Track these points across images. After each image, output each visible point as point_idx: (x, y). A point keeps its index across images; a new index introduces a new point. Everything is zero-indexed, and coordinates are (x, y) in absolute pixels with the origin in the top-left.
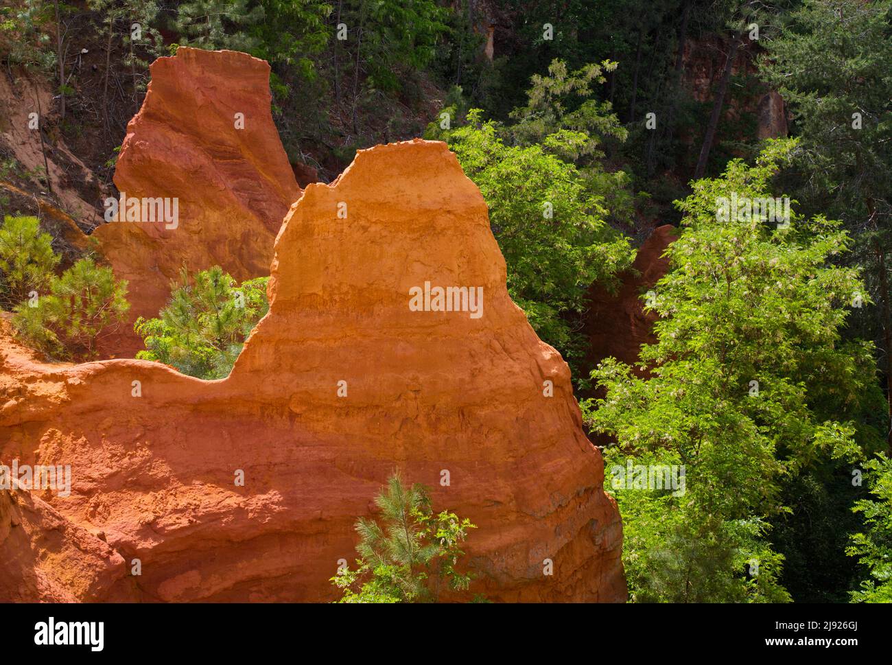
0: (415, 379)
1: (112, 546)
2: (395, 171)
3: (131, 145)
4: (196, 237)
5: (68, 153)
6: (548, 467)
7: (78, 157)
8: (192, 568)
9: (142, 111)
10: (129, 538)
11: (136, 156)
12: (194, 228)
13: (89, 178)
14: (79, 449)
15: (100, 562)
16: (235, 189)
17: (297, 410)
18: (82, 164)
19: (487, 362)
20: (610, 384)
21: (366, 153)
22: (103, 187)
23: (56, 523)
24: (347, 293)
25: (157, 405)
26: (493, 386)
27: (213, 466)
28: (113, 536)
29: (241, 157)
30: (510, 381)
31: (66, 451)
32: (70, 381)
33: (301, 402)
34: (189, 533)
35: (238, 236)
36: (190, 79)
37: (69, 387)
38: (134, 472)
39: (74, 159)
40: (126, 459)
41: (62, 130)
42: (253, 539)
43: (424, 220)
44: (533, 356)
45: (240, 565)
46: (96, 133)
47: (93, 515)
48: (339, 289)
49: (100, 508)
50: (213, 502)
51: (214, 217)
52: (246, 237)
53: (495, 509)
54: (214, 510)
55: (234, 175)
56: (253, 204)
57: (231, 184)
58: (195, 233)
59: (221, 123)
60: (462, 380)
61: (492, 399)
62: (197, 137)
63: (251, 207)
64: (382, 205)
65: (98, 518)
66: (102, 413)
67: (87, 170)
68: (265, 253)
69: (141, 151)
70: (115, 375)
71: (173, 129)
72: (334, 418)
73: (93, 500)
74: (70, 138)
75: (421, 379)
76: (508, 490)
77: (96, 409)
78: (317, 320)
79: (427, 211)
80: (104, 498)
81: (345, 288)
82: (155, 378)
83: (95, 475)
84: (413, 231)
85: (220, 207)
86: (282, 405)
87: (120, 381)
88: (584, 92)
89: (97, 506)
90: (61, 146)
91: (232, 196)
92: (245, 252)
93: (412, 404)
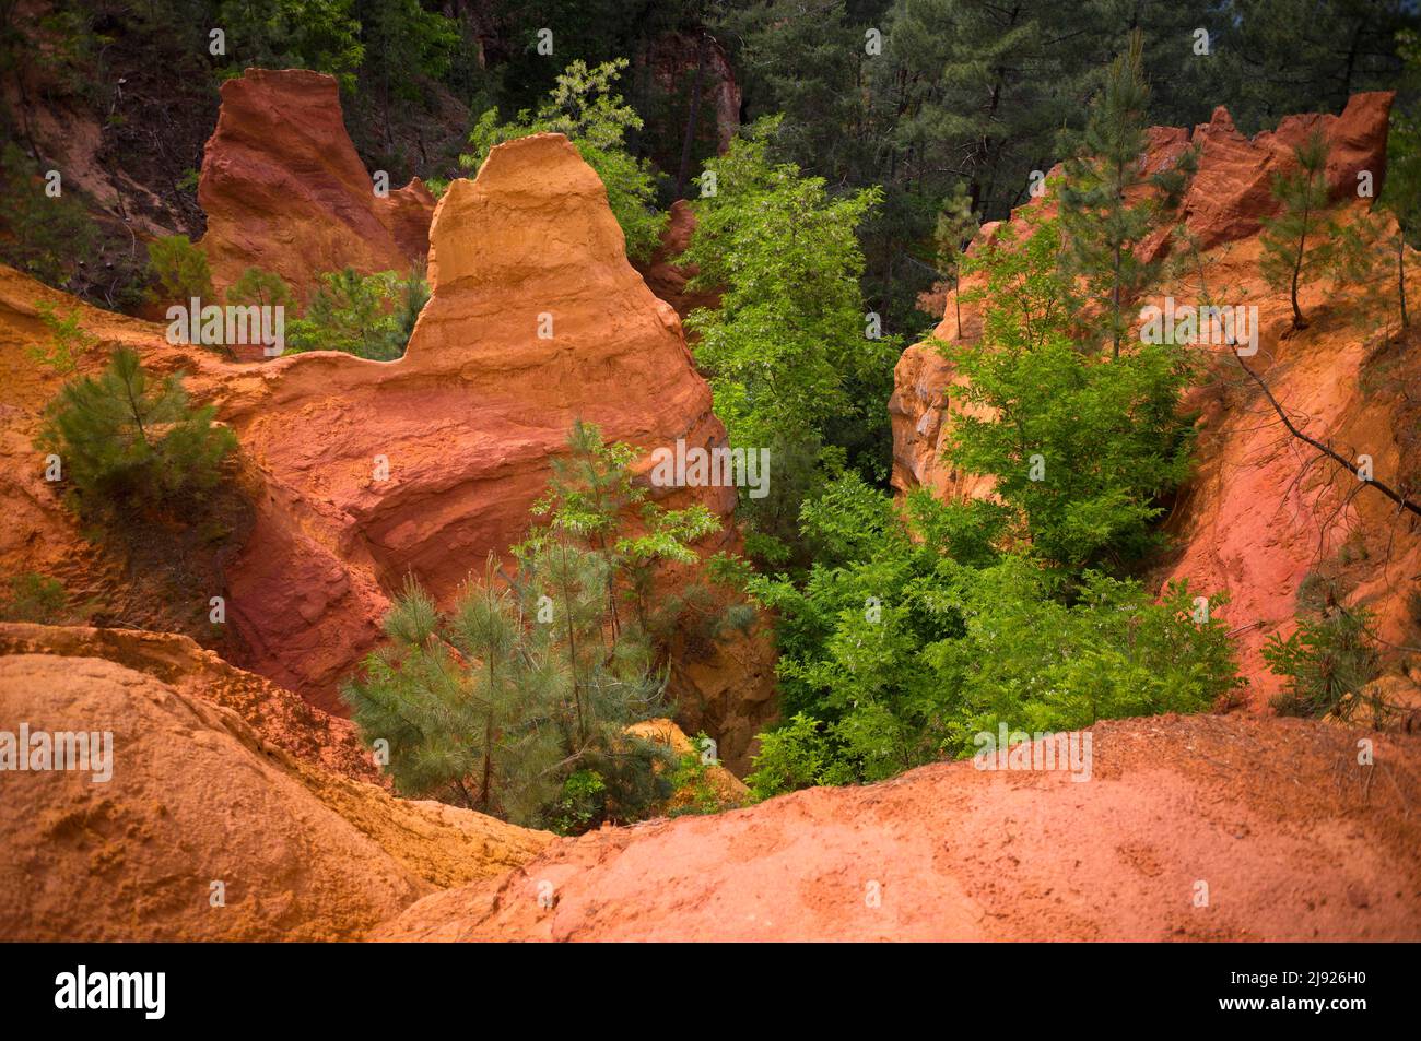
0: (568, 339)
1: (343, 508)
2: (525, 163)
3: (212, 166)
4: (289, 247)
5: (131, 181)
6: (678, 399)
7: (142, 184)
8: (407, 519)
9: (217, 133)
10: (352, 502)
11: (218, 177)
12: (286, 239)
13: (157, 203)
14: (288, 435)
15: (339, 523)
16: (319, 199)
17: (469, 378)
18: (146, 190)
19: (622, 318)
20: (701, 329)
21: (499, 149)
22: (173, 210)
23: (297, 496)
24: (498, 273)
25: (347, 388)
26: (631, 338)
27: (407, 433)
28: (341, 502)
29: (320, 169)
30: (643, 332)
31: (278, 437)
32: (268, 376)
33: (472, 370)
34: (400, 490)
35: (330, 242)
36: (262, 99)
37: (267, 381)
38: (343, 446)
39: (138, 187)
40: (333, 437)
41: (119, 159)
42: (452, 489)
43: (556, 203)
44: (654, 310)
45: (445, 511)
46: (153, 159)
47: (316, 486)
48: (491, 270)
49: (321, 481)
50: (415, 462)
51: (303, 226)
52: (337, 243)
53: (644, 436)
54: (416, 469)
55: (317, 186)
56: (339, 211)
57: (314, 195)
58: (288, 242)
59: (298, 138)
60: (606, 336)
61: (631, 349)
62: (277, 153)
63: (337, 215)
64: (520, 194)
65: (321, 488)
66: (301, 401)
67: (154, 195)
68: (356, 255)
69: (223, 171)
70: (305, 366)
71: (251, 147)
72: (502, 380)
73: (313, 474)
74: (130, 168)
75: (573, 337)
76: (652, 421)
77: (295, 398)
78: (475, 299)
79: (559, 195)
80: (322, 471)
81: (496, 270)
82: (341, 364)
83: (310, 453)
84: (547, 213)
85: (306, 216)
86: (456, 375)
87: (310, 371)
88: (602, 88)
89: (318, 478)
90: (121, 175)
91: (319, 206)
92: (338, 255)
93: (568, 361)
